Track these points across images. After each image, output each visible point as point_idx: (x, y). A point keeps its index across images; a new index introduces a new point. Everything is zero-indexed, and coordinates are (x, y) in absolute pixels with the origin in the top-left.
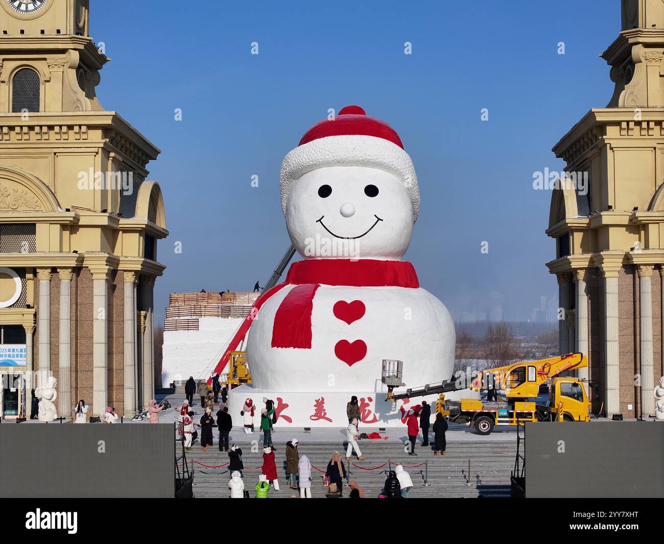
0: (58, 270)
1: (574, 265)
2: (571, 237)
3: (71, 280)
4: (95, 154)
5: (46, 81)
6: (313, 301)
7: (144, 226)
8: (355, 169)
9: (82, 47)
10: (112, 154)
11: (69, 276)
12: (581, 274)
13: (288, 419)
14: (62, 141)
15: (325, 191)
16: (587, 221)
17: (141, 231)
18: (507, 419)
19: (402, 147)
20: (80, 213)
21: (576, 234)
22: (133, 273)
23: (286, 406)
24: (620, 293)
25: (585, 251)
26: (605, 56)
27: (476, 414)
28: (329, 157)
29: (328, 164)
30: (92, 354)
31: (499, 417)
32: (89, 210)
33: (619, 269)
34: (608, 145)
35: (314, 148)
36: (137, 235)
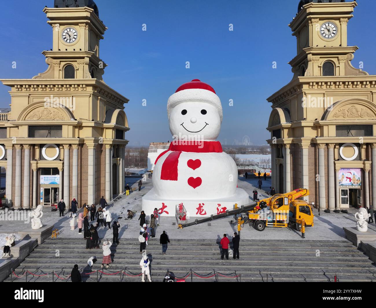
0: (72, 145)
1: (285, 142)
2: (282, 131)
3: (78, 149)
4: (89, 96)
5: (77, 70)
6: (179, 159)
7: (113, 127)
8: (197, 103)
9: (90, 56)
10: (99, 98)
11: (77, 148)
12: (288, 147)
13: (167, 213)
14: (76, 91)
15: (184, 112)
16: (290, 125)
17: (113, 129)
18: (272, 224)
19: (215, 94)
20: (83, 121)
21: (285, 130)
22: (109, 145)
23: (166, 207)
24: (309, 155)
25: (289, 137)
26: (290, 63)
27: (256, 221)
28: (186, 98)
29: (186, 101)
30: (88, 179)
31: (268, 222)
32: (87, 120)
33: (309, 145)
34: (304, 93)
35: (180, 94)
36: (111, 130)
